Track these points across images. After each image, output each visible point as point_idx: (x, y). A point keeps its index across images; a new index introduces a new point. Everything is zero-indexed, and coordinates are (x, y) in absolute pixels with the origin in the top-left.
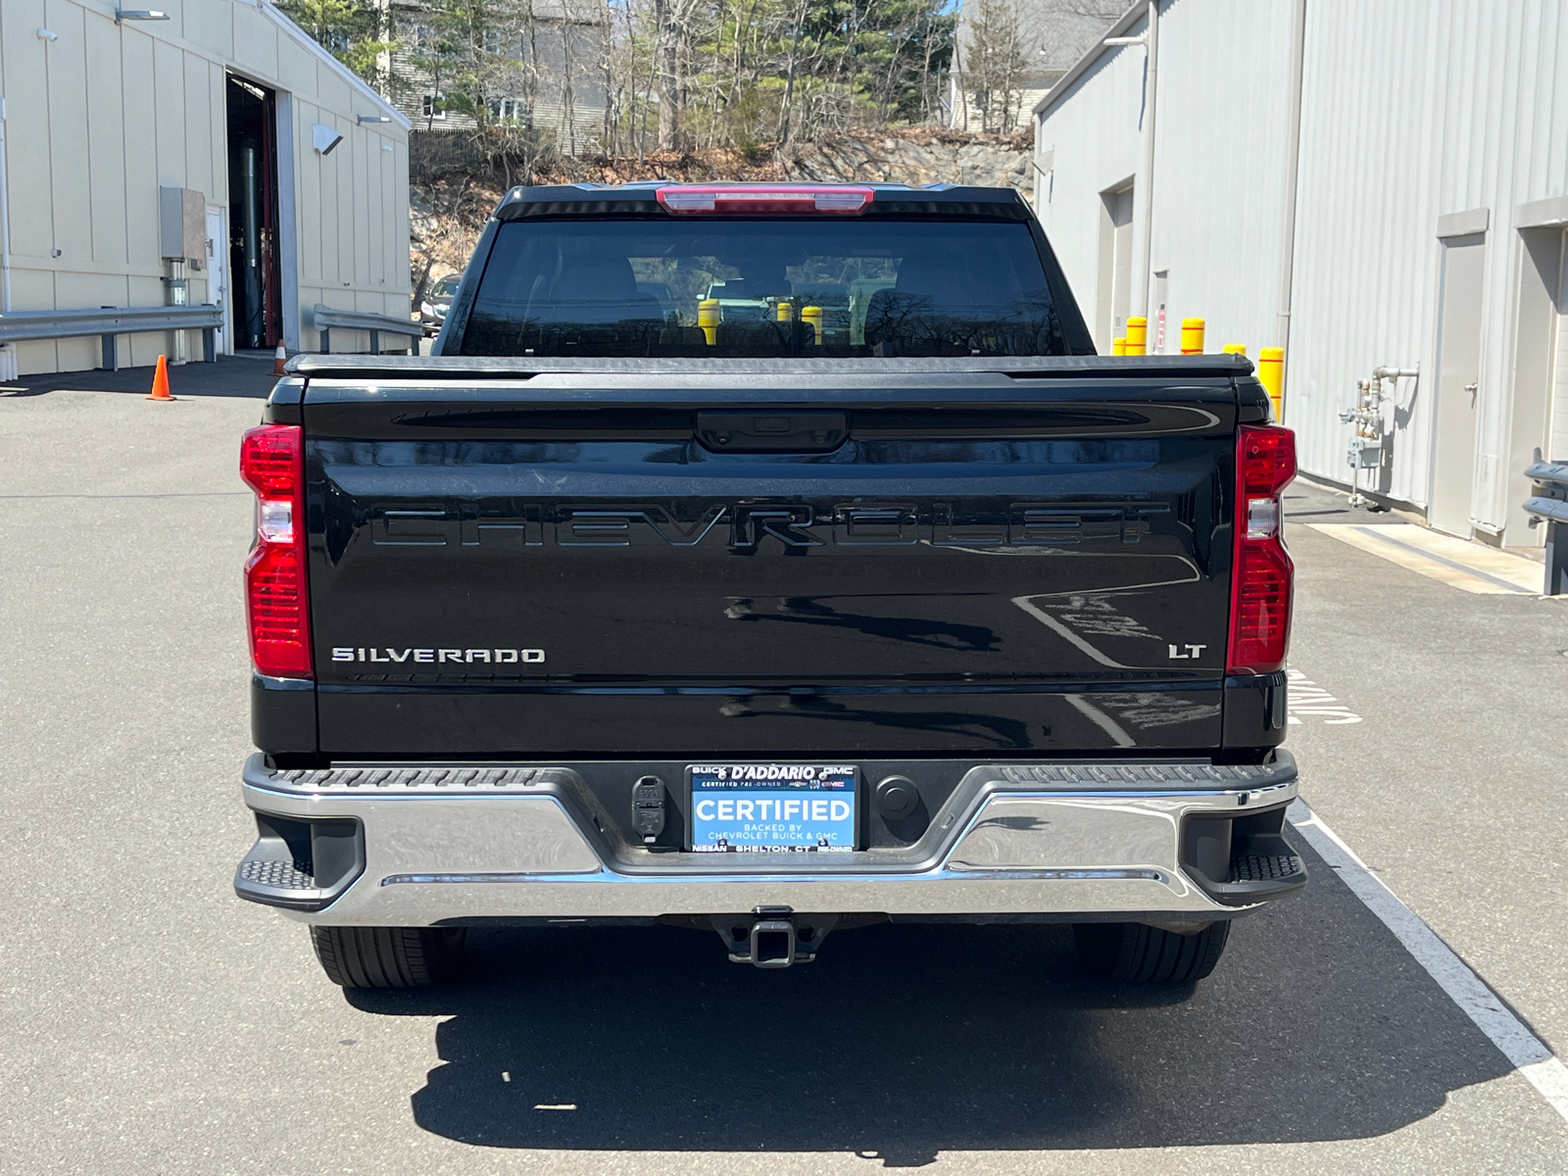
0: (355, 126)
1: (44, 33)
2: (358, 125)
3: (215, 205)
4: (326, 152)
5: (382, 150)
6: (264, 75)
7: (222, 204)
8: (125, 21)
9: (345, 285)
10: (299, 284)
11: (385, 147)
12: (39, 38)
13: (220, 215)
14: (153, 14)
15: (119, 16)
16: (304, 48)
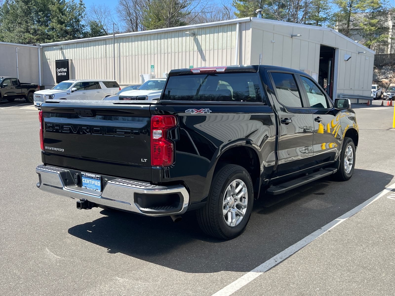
0: (357, 54)
1: (273, 41)
2: (359, 54)
3: (315, 73)
4: (347, 60)
5: (366, 59)
6: (331, 45)
7: (317, 73)
8: (293, 37)
9: (351, 89)
10: (337, 89)
11: (366, 58)
12: (272, 42)
13: (316, 75)
14: (298, 35)
15: (292, 36)
16: (344, 38)
